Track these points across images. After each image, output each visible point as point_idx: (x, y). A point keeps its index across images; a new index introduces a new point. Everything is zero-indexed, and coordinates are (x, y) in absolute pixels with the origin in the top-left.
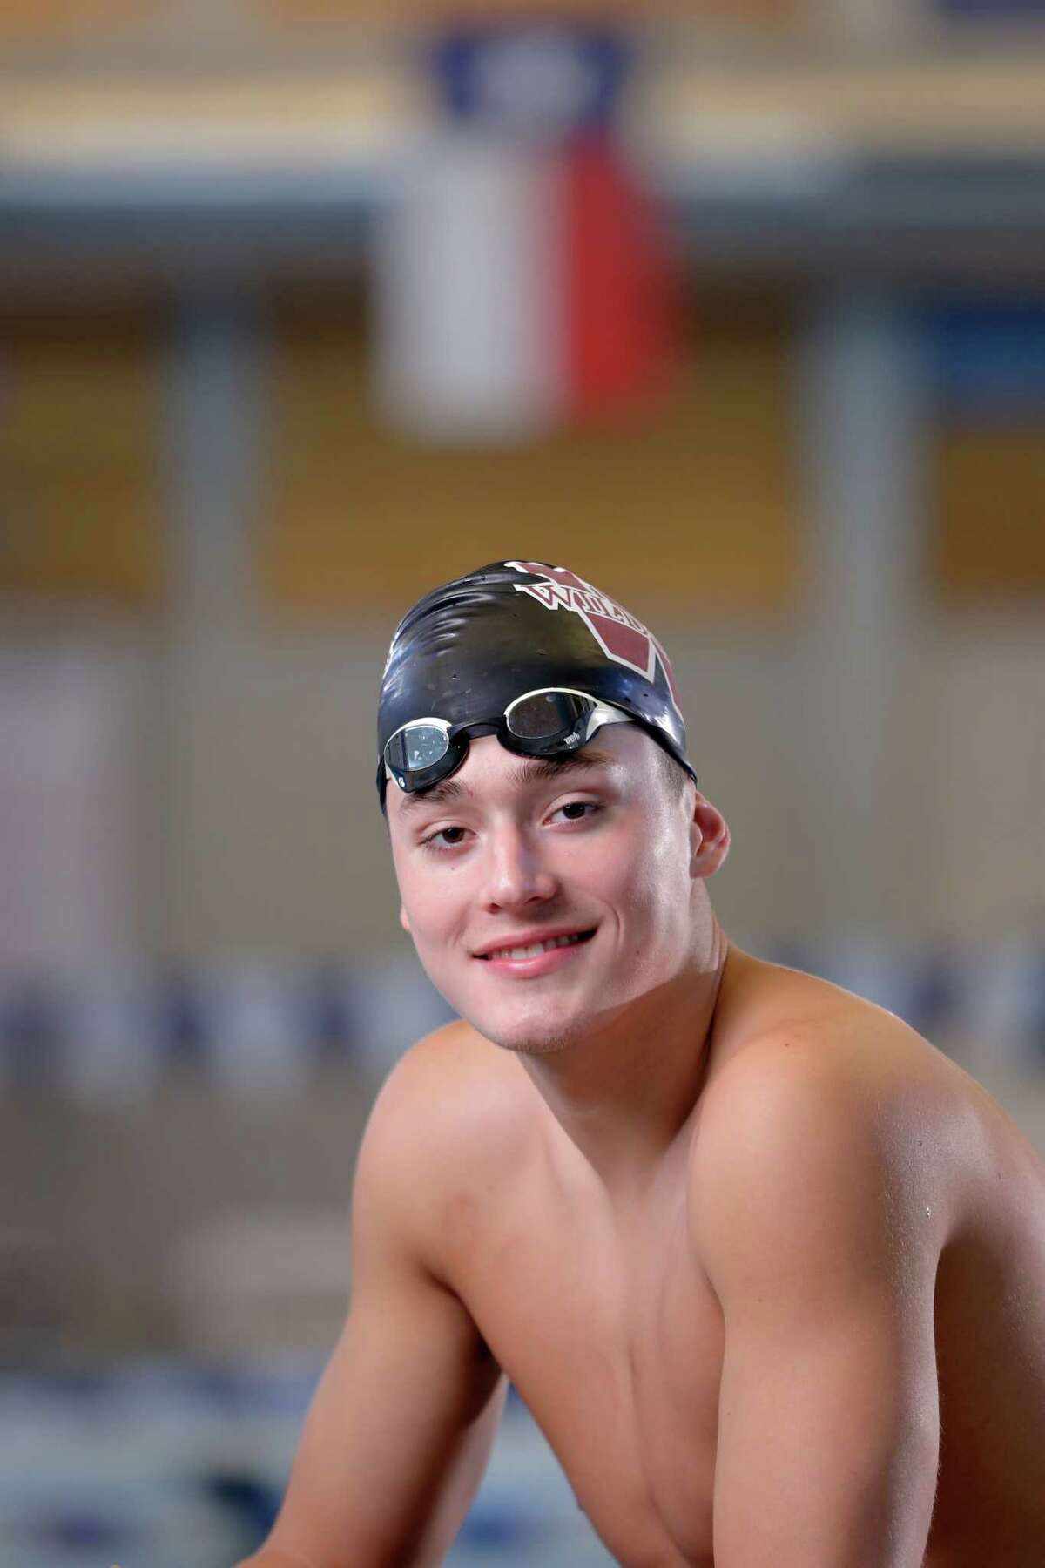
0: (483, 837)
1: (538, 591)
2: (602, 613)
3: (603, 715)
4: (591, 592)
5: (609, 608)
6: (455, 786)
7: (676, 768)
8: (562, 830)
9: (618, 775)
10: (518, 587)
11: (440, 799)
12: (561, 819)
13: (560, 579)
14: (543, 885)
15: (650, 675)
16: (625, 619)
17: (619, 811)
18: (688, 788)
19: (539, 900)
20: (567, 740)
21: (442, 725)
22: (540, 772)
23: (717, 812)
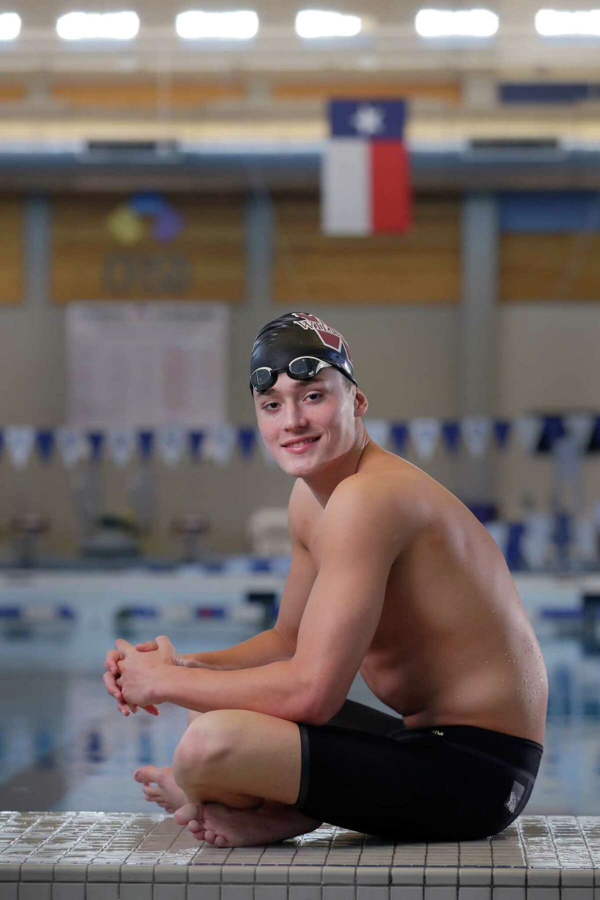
0: (283, 406)
1: (302, 323)
2: (323, 330)
3: (322, 364)
4: (320, 323)
5: (326, 328)
6: (273, 389)
7: (349, 381)
8: (309, 404)
9: (327, 385)
10: (295, 322)
11: (268, 394)
12: (309, 399)
14: (302, 422)
15: (339, 350)
16: (331, 331)
17: (328, 397)
18: (353, 387)
19: (300, 427)
20: (310, 374)
21: (269, 369)
22: (301, 385)
23: (363, 395)
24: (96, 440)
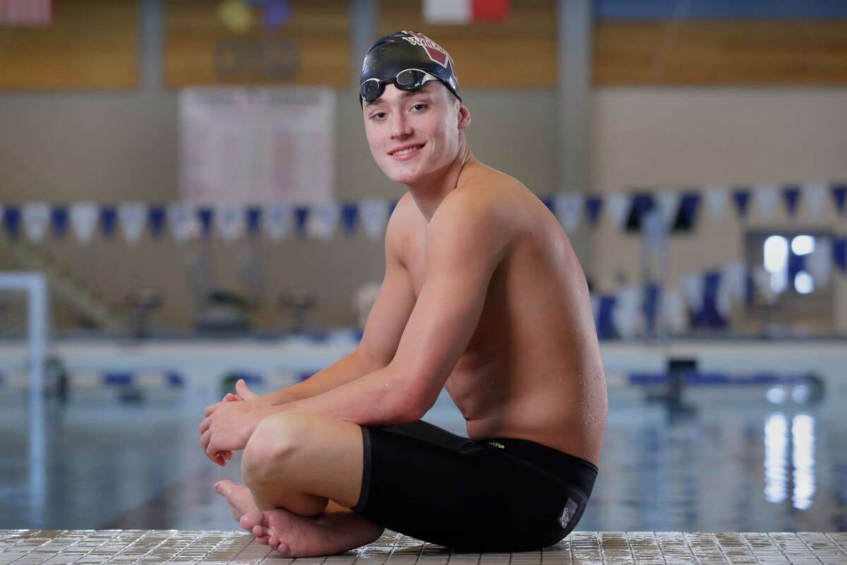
0: (390, 115)
1: (410, 39)
2: (431, 47)
3: (428, 77)
4: (428, 40)
5: (433, 45)
6: (380, 99)
7: (453, 95)
8: (415, 113)
9: (432, 96)
10: (404, 38)
11: (377, 104)
12: (414, 110)
13: (418, 36)
14: (408, 131)
15: (445, 66)
16: (439, 49)
17: (433, 107)
18: (457, 101)
19: (406, 134)
20: (416, 85)
21: (377, 80)
22: (407, 95)
23: (467, 109)
24: (206, 217)
